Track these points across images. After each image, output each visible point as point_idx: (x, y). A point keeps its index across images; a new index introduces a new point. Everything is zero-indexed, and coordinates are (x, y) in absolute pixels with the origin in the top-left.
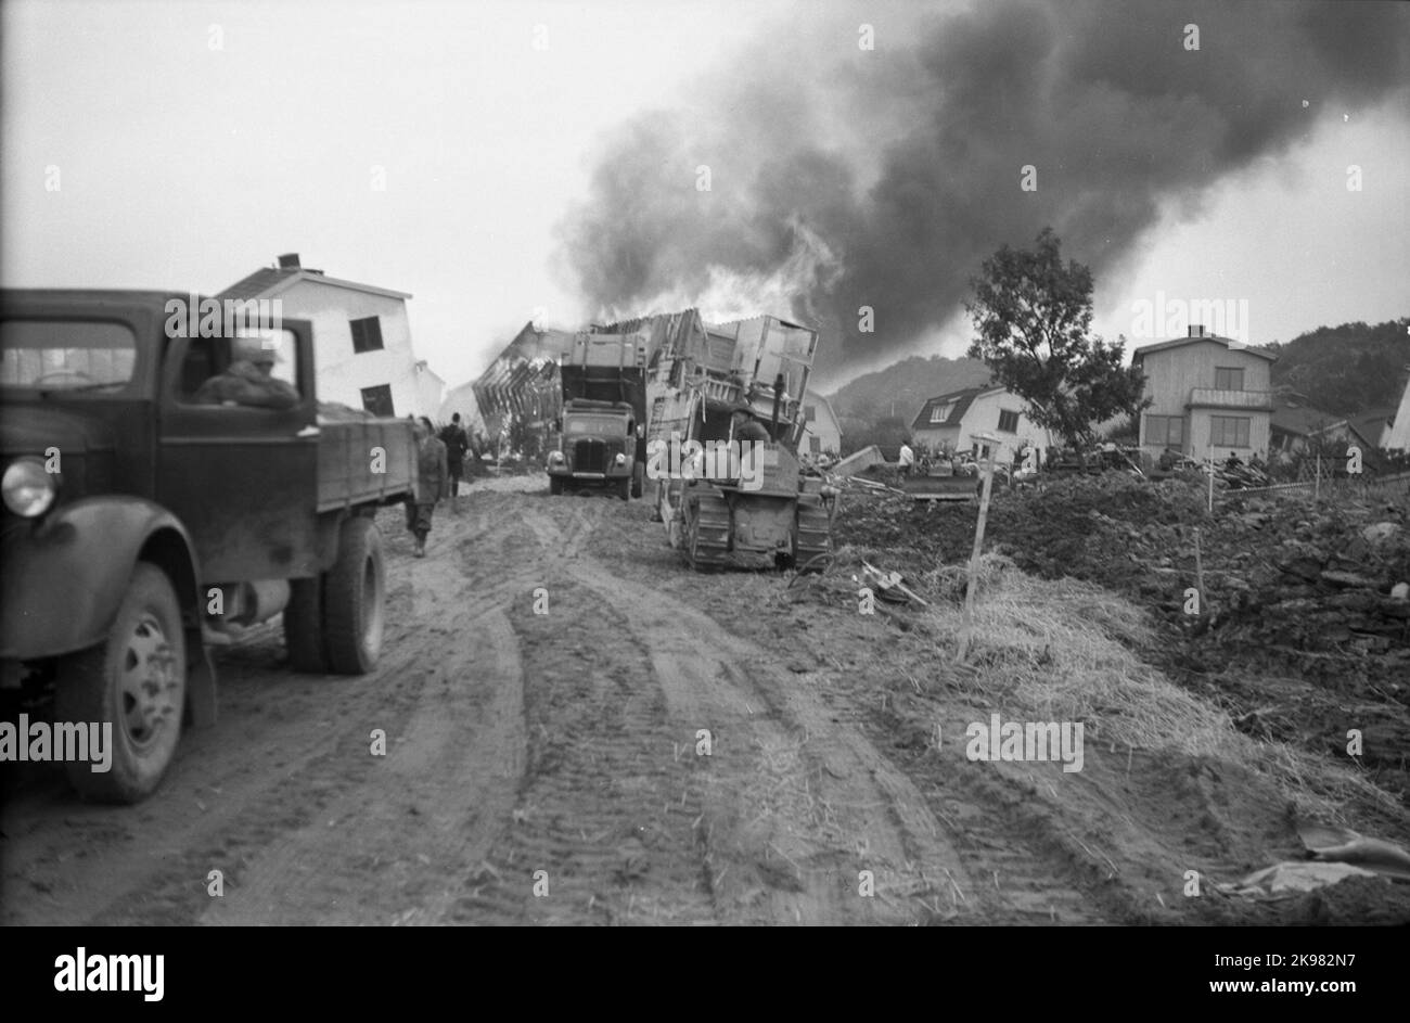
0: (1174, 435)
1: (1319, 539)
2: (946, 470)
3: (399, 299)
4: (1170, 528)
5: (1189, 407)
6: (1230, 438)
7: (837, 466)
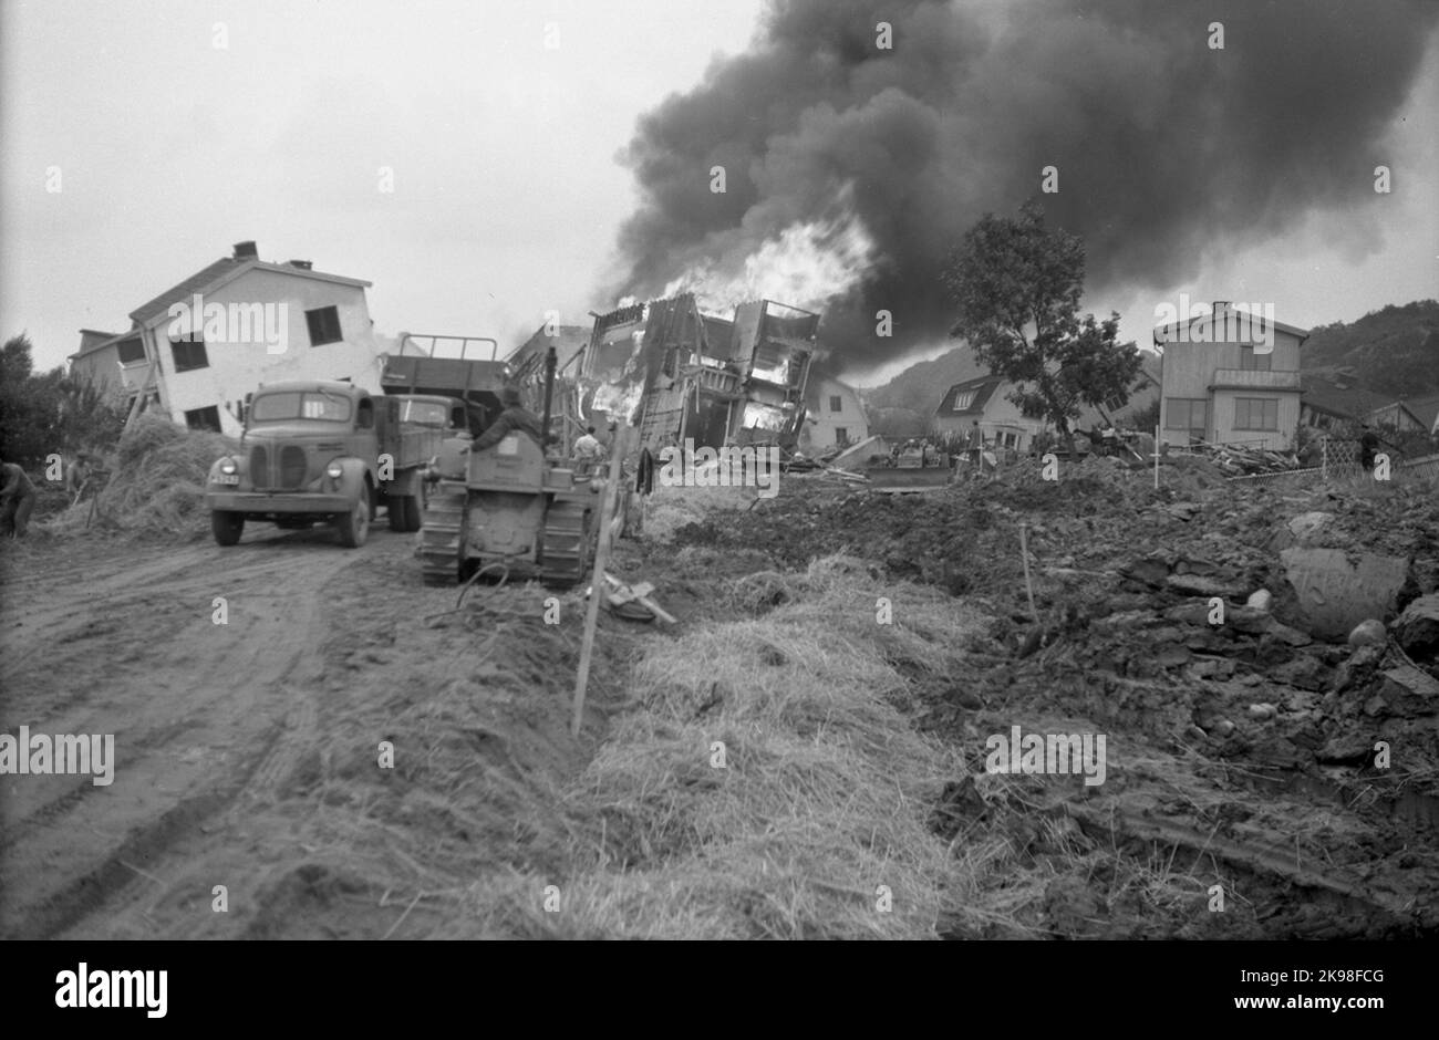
0: (1198, 419)
1: (1246, 532)
2: (914, 460)
3: (358, 287)
4: (1081, 521)
5: (1212, 389)
6: (1256, 421)
7: (840, 457)
